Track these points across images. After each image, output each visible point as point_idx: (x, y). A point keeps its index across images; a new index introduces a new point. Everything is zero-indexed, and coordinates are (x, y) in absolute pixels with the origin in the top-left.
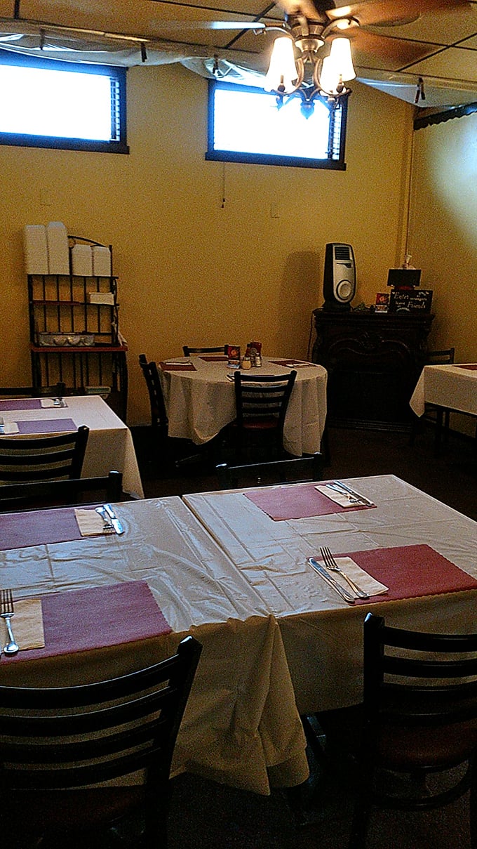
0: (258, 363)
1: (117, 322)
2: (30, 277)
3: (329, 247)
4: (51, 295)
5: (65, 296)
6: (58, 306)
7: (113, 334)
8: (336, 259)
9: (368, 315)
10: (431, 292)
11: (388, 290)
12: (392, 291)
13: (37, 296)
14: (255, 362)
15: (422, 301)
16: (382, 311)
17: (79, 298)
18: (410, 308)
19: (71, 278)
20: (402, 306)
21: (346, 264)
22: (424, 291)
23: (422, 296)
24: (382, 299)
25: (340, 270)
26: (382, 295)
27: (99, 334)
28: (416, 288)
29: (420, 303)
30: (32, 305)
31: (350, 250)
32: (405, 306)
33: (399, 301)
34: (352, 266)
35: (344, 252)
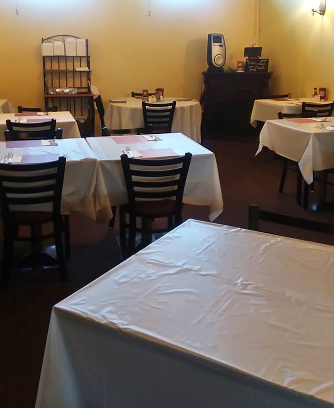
0: (162, 99)
1: (90, 81)
2: (44, 57)
3: (210, 36)
4: (55, 67)
5: (63, 67)
6: (59, 72)
7: (89, 88)
8: (214, 42)
9: (233, 74)
10: (268, 60)
11: (244, 59)
12: (247, 60)
13: (48, 67)
14: (159, 98)
15: (263, 66)
16: (240, 71)
17: (70, 68)
18: (256, 69)
19: (66, 58)
20: (252, 68)
21: (220, 45)
22: (264, 59)
23: (263, 62)
24: (240, 65)
25: (216, 49)
26: (240, 62)
27: (81, 88)
28: (260, 58)
29: (262, 66)
30: (45, 72)
31: (222, 38)
32: (254, 68)
33: (250, 65)
34: (223, 46)
35: (218, 39)
